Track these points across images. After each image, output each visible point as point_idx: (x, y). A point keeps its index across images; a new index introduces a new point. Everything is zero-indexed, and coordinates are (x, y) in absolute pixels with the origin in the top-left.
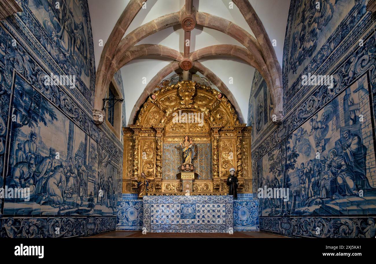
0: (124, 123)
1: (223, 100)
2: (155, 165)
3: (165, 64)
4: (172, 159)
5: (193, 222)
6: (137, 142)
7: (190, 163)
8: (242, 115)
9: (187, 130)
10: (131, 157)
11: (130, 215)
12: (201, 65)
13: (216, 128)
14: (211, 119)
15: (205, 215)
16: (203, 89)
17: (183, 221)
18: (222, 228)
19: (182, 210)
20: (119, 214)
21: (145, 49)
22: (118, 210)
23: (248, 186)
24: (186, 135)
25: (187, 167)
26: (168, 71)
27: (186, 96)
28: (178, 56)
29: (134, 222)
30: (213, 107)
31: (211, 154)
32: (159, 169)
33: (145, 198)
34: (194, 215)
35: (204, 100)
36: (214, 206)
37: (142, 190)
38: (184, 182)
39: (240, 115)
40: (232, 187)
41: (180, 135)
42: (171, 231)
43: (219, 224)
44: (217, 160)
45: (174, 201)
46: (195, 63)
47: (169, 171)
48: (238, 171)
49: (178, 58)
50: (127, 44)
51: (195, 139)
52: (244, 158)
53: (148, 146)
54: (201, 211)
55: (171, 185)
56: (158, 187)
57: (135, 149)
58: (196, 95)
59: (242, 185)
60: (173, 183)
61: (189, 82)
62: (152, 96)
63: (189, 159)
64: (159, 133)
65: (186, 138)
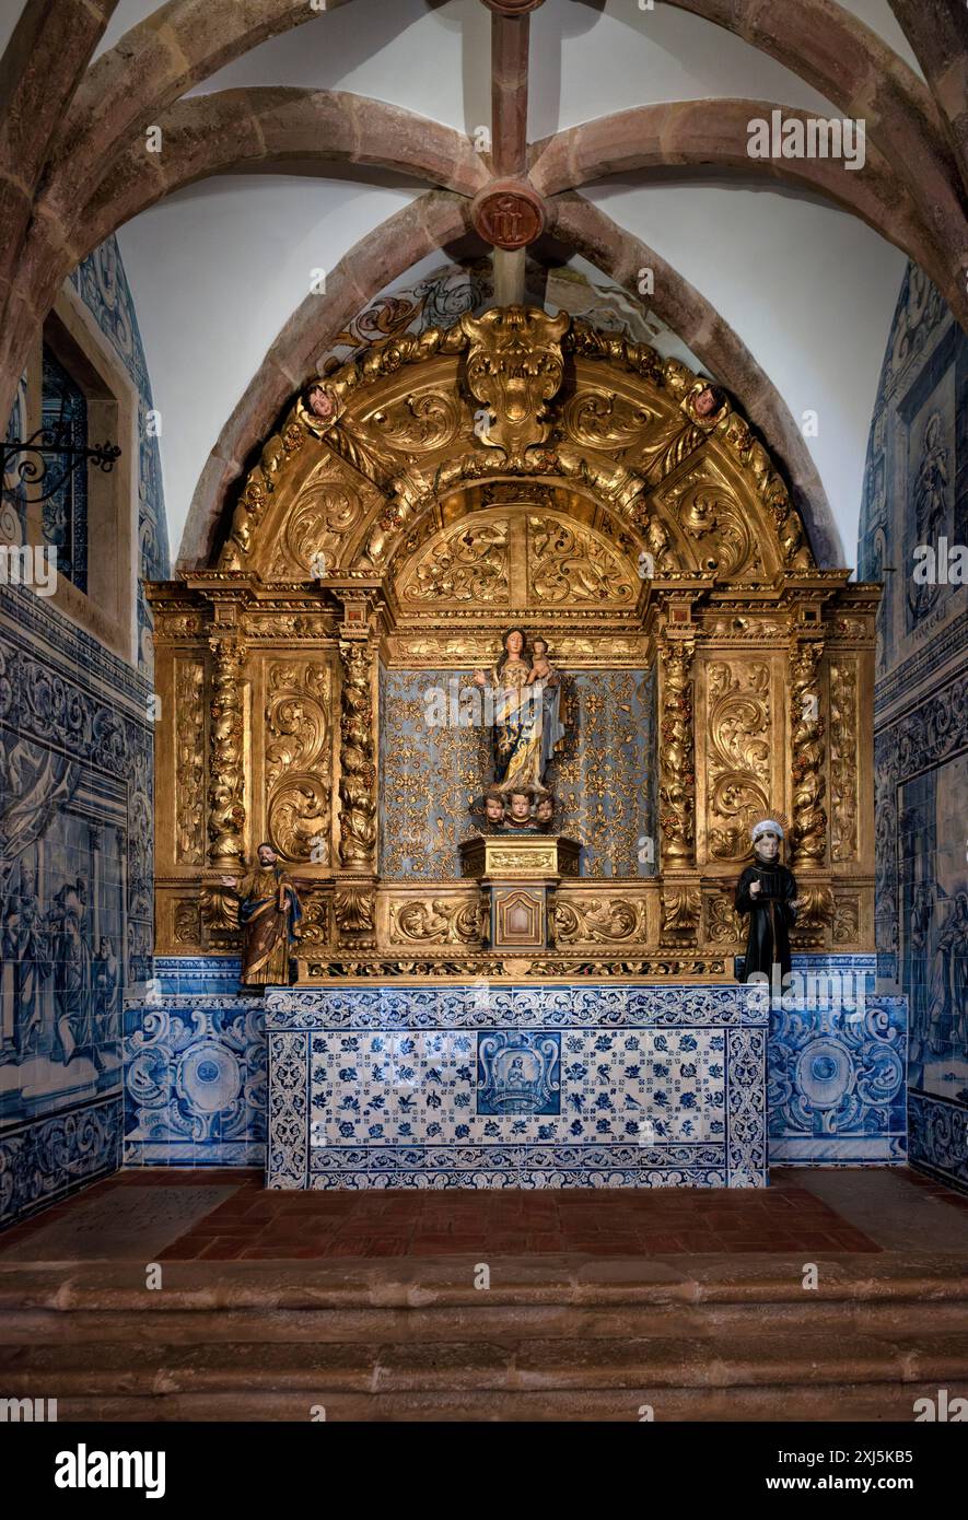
0: (153, 552)
1: (723, 426)
2: (337, 802)
3: (385, 206)
4: (431, 759)
5: (543, 1133)
6: (230, 668)
7: (537, 786)
8: (826, 513)
9: (520, 596)
10: (197, 753)
11: (198, 1084)
12: (594, 216)
13: (681, 592)
14: (653, 539)
15: (613, 1091)
16: (607, 357)
17: (491, 1128)
18: (707, 1164)
19: (482, 1068)
20: (136, 1080)
21: (252, 122)
22: (127, 1057)
23: (850, 915)
24: (512, 622)
25: (517, 808)
26: (405, 251)
27: (510, 399)
28: (460, 161)
29: (220, 1123)
30: (664, 467)
31: (653, 739)
32: (359, 823)
33: (277, 999)
34: (552, 1093)
35: (614, 425)
36: (660, 1044)
37: (261, 945)
38: (498, 894)
39: (816, 509)
40: (762, 925)
41: (476, 622)
42: (422, 1182)
43: (690, 1139)
44: (682, 773)
45: (439, 1016)
46: (562, 205)
47: (419, 823)
48: (798, 834)
49: (456, 177)
50: (129, 91)
51: (565, 647)
52: (834, 757)
53: (298, 687)
54: (593, 1073)
55: (429, 908)
56: (355, 925)
57: (222, 708)
58: (567, 390)
59: (819, 914)
60: (437, 897)
61: (529, 319)
62: (315, 398)
63: (529, 760)
64: (357, 617)
65: (514, 642)
